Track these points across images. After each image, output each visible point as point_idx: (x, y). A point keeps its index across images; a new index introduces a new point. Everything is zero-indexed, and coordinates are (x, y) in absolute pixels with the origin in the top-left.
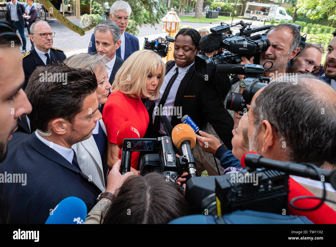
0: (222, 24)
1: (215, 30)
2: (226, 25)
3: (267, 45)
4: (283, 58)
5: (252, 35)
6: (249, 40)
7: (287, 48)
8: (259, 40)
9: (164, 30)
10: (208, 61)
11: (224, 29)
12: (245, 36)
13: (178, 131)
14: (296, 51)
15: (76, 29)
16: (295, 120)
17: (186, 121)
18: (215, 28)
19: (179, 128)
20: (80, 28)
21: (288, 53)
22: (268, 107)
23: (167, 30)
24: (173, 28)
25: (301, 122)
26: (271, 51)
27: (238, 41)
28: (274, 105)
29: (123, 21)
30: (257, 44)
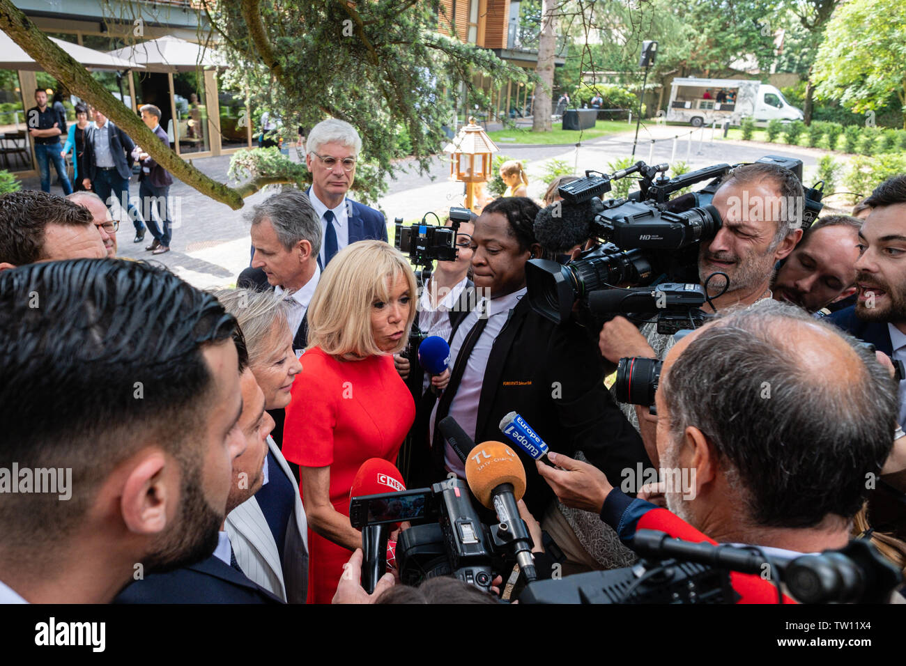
0: (590, 174)
1: (570, 192)
2: (600, 176)
3: (712, 221)
4: (758, 259)
5: (675, 196)
6: (663, 214)
7: (767, 233)
8: (691, 212)
9: (455, 176)
10: (559, 276)
11: (595, 188)
12: (653, 201)
13: (479, 462)
14: (793, 238)
15: (221, 193)
16: (757, 433)
17: (512, 428)
18: (572, 188)
19: (481, 456)
20: (230, 190)
21: (772, 246)
22: (697, 398)
23: (460, 176)
24: (478, 170)
25: (770, 437)
26: (726, 241)
27: (636, 217)
28: (710, 394)
29: (340, 169)
30: (685, 221)
